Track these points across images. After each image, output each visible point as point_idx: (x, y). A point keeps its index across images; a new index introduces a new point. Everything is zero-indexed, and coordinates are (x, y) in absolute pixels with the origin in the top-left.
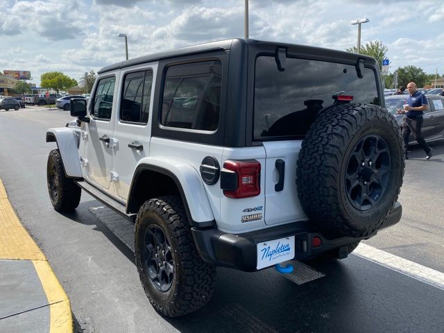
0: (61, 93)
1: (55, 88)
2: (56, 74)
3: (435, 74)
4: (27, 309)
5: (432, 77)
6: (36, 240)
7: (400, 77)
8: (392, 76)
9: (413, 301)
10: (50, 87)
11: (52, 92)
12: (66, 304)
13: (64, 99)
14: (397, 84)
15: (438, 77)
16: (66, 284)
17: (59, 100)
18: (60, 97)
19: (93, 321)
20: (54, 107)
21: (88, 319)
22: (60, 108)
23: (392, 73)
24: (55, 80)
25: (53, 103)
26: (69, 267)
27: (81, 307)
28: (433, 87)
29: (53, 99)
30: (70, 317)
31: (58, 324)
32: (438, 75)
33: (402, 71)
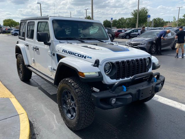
0: (12, 28)
1: (10, 26)
2: (10, 20)
3: (168, 21)
4: (10, 116)
5: (167, 22)
6: (9, 90)
7: (154, 22)
8: (151, 22)
9: (158, 110)
10: (7, 26)
11: (8, 27)
12: (25, 114)
13: (14, 31)
14: (153, 25)
15: (169, 22)
16: (24, 107)
17: (12, 31)
18: (12, 30)
19: (36, 121)
20: (10, 34)
21: (34, 120)
22: (13, 35)
23: (151, 21)
24: (9, 22)
25: (10, 32)
26: (24, 100)
27: (31, 115)
28: (167, 26)
29: (9, 31)
30: (27, 119)
31: (23, 122)
32: (169, 21)
33: (155, 20)
